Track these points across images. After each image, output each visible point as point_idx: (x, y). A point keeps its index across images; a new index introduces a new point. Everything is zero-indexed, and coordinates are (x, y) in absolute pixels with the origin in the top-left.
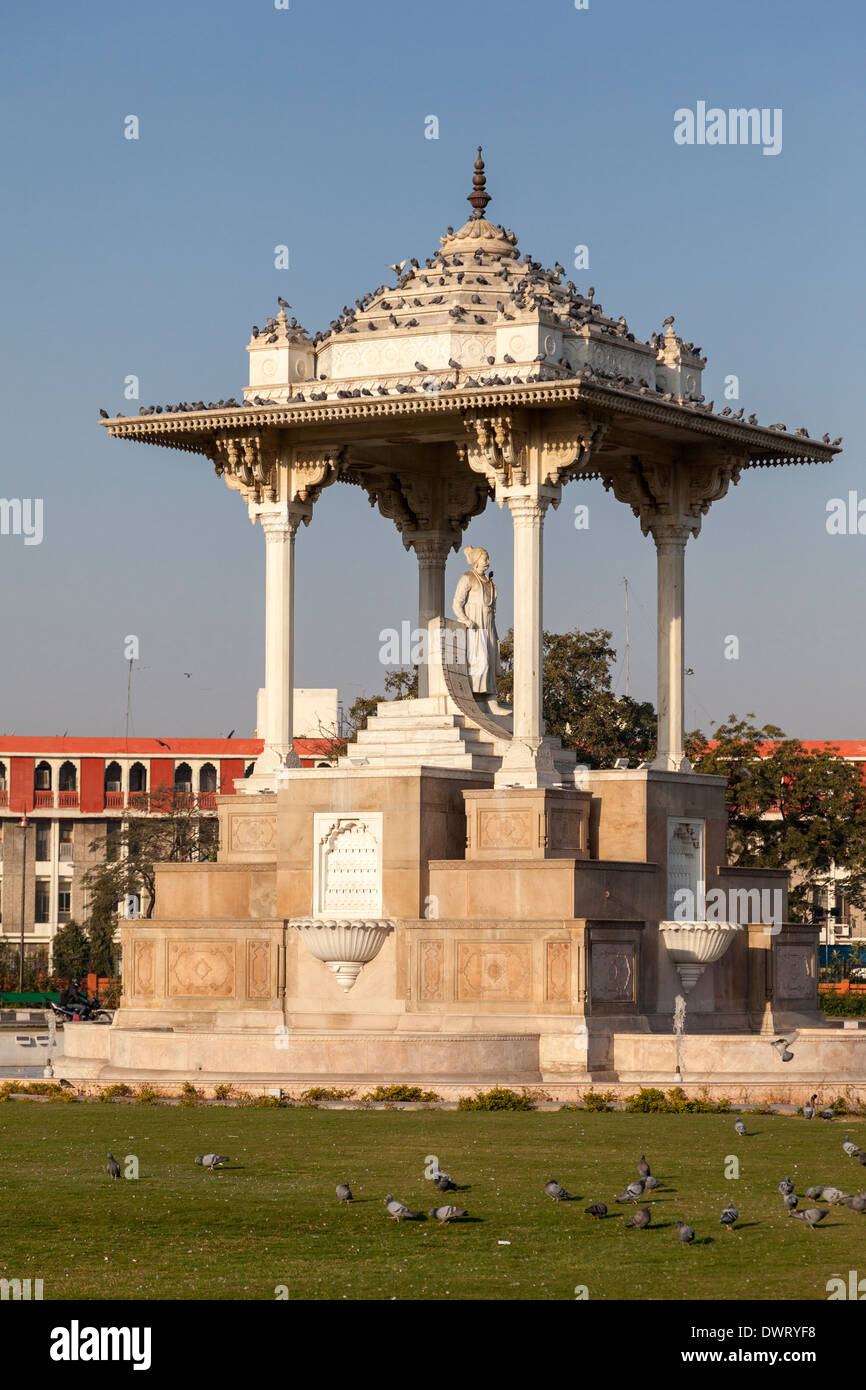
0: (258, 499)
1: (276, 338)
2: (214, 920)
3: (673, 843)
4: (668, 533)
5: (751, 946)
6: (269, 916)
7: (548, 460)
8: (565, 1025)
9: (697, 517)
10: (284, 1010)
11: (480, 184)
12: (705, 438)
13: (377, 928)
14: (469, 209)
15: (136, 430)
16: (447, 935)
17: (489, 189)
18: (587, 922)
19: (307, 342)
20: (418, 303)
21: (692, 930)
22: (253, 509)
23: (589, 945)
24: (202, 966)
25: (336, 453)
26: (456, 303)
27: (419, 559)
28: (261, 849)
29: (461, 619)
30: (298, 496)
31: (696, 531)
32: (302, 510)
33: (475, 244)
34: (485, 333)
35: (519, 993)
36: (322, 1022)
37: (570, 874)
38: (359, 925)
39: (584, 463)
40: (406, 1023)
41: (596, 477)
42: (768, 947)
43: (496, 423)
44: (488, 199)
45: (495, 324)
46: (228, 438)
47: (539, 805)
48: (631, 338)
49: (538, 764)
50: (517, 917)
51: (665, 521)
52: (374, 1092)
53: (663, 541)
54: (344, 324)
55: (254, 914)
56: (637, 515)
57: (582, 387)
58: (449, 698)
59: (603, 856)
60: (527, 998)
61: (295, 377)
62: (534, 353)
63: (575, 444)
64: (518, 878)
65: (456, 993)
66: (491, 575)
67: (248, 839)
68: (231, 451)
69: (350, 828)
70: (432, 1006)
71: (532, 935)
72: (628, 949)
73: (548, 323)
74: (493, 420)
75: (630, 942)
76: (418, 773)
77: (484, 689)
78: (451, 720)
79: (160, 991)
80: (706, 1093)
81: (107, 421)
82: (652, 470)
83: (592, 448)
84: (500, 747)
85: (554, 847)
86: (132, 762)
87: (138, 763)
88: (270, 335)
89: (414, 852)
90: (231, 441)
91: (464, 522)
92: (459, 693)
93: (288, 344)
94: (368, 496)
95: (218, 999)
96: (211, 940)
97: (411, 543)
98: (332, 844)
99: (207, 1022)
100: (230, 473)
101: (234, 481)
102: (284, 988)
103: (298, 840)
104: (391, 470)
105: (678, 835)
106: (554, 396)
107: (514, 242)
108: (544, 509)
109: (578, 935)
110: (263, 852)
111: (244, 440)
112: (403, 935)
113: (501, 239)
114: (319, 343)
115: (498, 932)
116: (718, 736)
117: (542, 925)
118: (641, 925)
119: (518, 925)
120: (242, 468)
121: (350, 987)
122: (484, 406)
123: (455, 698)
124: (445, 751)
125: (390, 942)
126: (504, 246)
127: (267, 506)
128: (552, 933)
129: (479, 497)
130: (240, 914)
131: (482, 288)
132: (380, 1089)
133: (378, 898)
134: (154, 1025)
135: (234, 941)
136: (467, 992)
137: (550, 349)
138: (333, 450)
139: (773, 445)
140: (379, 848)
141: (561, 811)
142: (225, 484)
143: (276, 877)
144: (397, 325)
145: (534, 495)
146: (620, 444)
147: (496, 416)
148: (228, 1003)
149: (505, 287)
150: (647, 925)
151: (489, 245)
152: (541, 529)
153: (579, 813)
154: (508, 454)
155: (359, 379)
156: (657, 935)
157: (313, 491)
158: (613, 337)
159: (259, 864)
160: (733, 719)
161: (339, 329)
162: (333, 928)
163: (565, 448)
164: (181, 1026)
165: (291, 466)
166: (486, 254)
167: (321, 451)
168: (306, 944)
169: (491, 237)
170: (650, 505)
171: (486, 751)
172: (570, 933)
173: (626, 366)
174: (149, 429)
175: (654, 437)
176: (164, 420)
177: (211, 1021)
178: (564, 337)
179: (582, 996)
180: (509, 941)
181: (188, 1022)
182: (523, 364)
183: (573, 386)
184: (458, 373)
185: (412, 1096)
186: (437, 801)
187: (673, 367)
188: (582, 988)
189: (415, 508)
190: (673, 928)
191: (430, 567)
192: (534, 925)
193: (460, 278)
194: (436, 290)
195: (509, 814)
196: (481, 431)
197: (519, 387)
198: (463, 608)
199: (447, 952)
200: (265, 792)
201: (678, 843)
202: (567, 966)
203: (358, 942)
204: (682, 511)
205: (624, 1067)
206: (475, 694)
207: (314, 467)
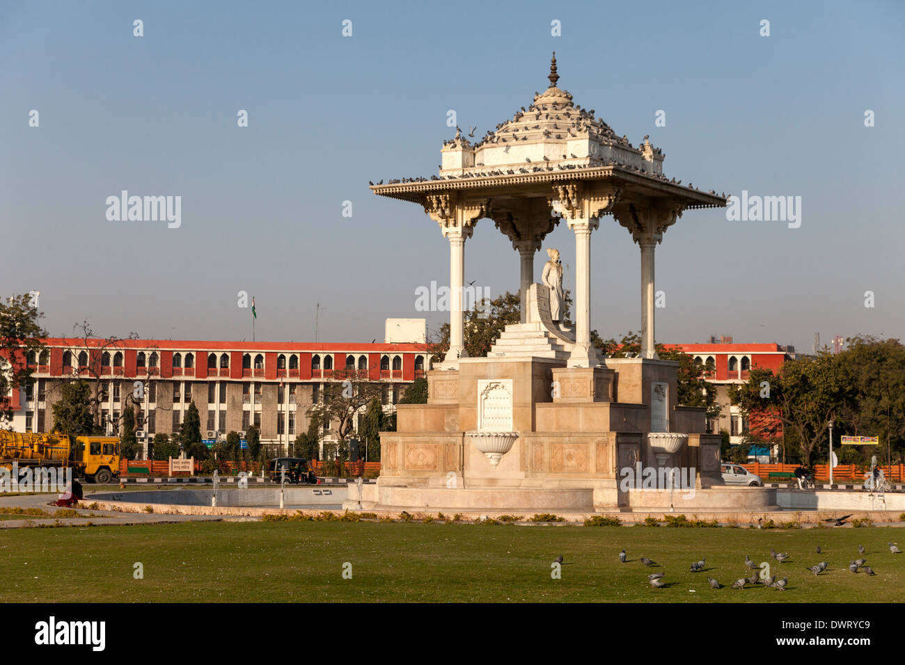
0: (447, 225)
1: (456, 146)
2: (427, 432)
3: (654, 394)
4: (646, 242)
5: (689, 445)
6: (454, 430)
7: (594, 206)
8: (605, 484)
9: (660, 234)
10: (463, 477)
11: (554, 70)
12: (667, 195)
13: (511, 436)
14: (549, 82)
15: (388, 191)
16: (546, 440)
17: (559, 73)
18: (617, 433)
19: (471, 148)
20: (526, 128)
21: (664, 437)
22: (444, 230)
23: (618, 444)
24: (421, 455)
25: (486, 202)
26: (546, 128)
27: (521, 254)
28: (449, 397)
29: (546, 284)
30: (466, 224)
31: (660, 241)
32: (468, 231)
33: (553, 99)
34: (561, 143)
35: (582, 469)
36: (483, 483)
37: (607, 410)
38: (502, 435)
39: (611, 207)
40: (525, 483)
41: (610, 214)
42: (698, 446)
43: (569, 188)
44: (558, 77)
45: (566, 139)
46: (433, 195)
47: (590, 375)
48: (630, 146)
49: (589, 356)
50: (581, 431)
51: (645, 236)
52: (533, 517)
53: (644, 246)
54: (489, 139)
55: (447, 430)
56: (631, 233)
57: (614, 170)
58: (542, 323)
59: (620, 400)
60: (586, 471)
61: (465, 166)
62: (586, 153)
63: (607, 198)
64: (581, 411)
65: (550, 468)
66: (560, 262)
67: (443, 392)
68: (434, 201)
69: (495, 387)
70: (538, 475)
71: (588, 440)
72: (635, 447)
73: (593, 139)
74: (567, 186)
75: (636, 443)
76: (531, 360)
77: (557, 319)
78: (543, 334)
79: (400, 467)
80: (696, 517)
81: (373, 187)
82: (640, 211)
83: (615, 200)
84: (568, 347)
85: (598, 396)
86: (325, 355)
87: (328, 355)
88: (452, 144)
89: (529, 399)
90: (434, 197)
91: (543, 237)
92: (546, 321)
93: (462, 149)
94: (495, 223)
95: (429, 471)
96: (426, 442)
97: (517, 247)
98: (487, 395)
99: (424, 483)
100: (432, 212)
101: (435, 216)
102: (463, 466)
103: (470, 393)
104: (509, 211)
105: (656, 390)
106: (599, 174)
107: (571, 98)
108: (591, 230)
109: (612, 440)
110: (451, 399)
111: (441, 196)
112: (524, 440)
113: (565, 97)
114: (476, 148)
115: (572, 438)
116: (623, 342)
117: (594, 435)
118: (641, 435)
119: (582, 435)
120: (440, 210)
121: (497, 465)
122: (564, 179)
123: (544, 323)
124: (541, 349)
125: (517, 443)
126: (567, 100)
127: (451, 229)
128: (599, 439)
129: (551, 224)
130: (440, 430)
131: (557, 121)
132: (536, 516)
133: (511, 422)
134: (397, 484)
135: (438, 442)
136: (556, 468)
137: (594, 151)
138: (484, 201)
139: (700, 198)
140: (511, 397)
141: (601, 378)
142: (430, 219)
143: (458, 411)
144: (517, 139)
145: (587, 223)
146: (626, 198)
147: (569, 184)
148: (435, 474)
149: (569, 120)
150: (644, 435)
151: (559, 100)
152: (590, 240)
153: (608, 379)
154: (574, 203)
155: (498, 166)
156: (647, 439)
157: (474, 221)
158: (622, 146)
159: (450, 405)
160: (630, 333)
161: (487, 142)
162: (489, 436)
163: (602, 200)
164: (411, 485)
165: (463, 209)
166: (558, 104)
167: (478, 202)
168: (474, 444)
169: (560, 96)
170: (638, 228)
171: (560, 349)
172: (608, 439)
173: (627, 160)
174: (394, 191)
175: (641, 194)
176: (402, 186)
177: (426, 482)
178: (600, 145)
179: (614, 470)
180: (577, 443)
181: (415, 483)
182: (581, 159)
183: (610, 169)
184: (548, 163)
185: (552, 519)
186: (539, 374)
187: (649, 160)
188: (615, 466)
189: (520, 230)
190: (655, 436)
191: (526, 259)
192: (590, 435)
193: (547, 117)
194: (535, 122)
195: (575, 380)
196: (561, 191)
197: (581, 170)
198: (547, 278)
199: (546, 447)
200: (452, 370)
201: (656, 394)
202: (607, 454)
203: (501, 443)
204: (654, 230)
205: (635, 505)
206: (553, 321)
207: (475, 209)
